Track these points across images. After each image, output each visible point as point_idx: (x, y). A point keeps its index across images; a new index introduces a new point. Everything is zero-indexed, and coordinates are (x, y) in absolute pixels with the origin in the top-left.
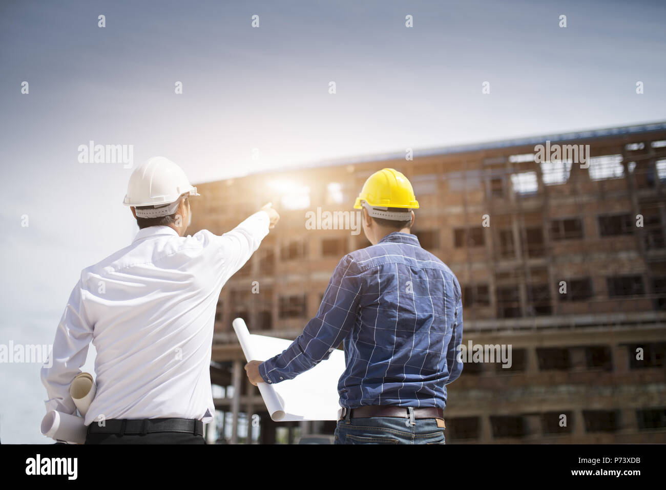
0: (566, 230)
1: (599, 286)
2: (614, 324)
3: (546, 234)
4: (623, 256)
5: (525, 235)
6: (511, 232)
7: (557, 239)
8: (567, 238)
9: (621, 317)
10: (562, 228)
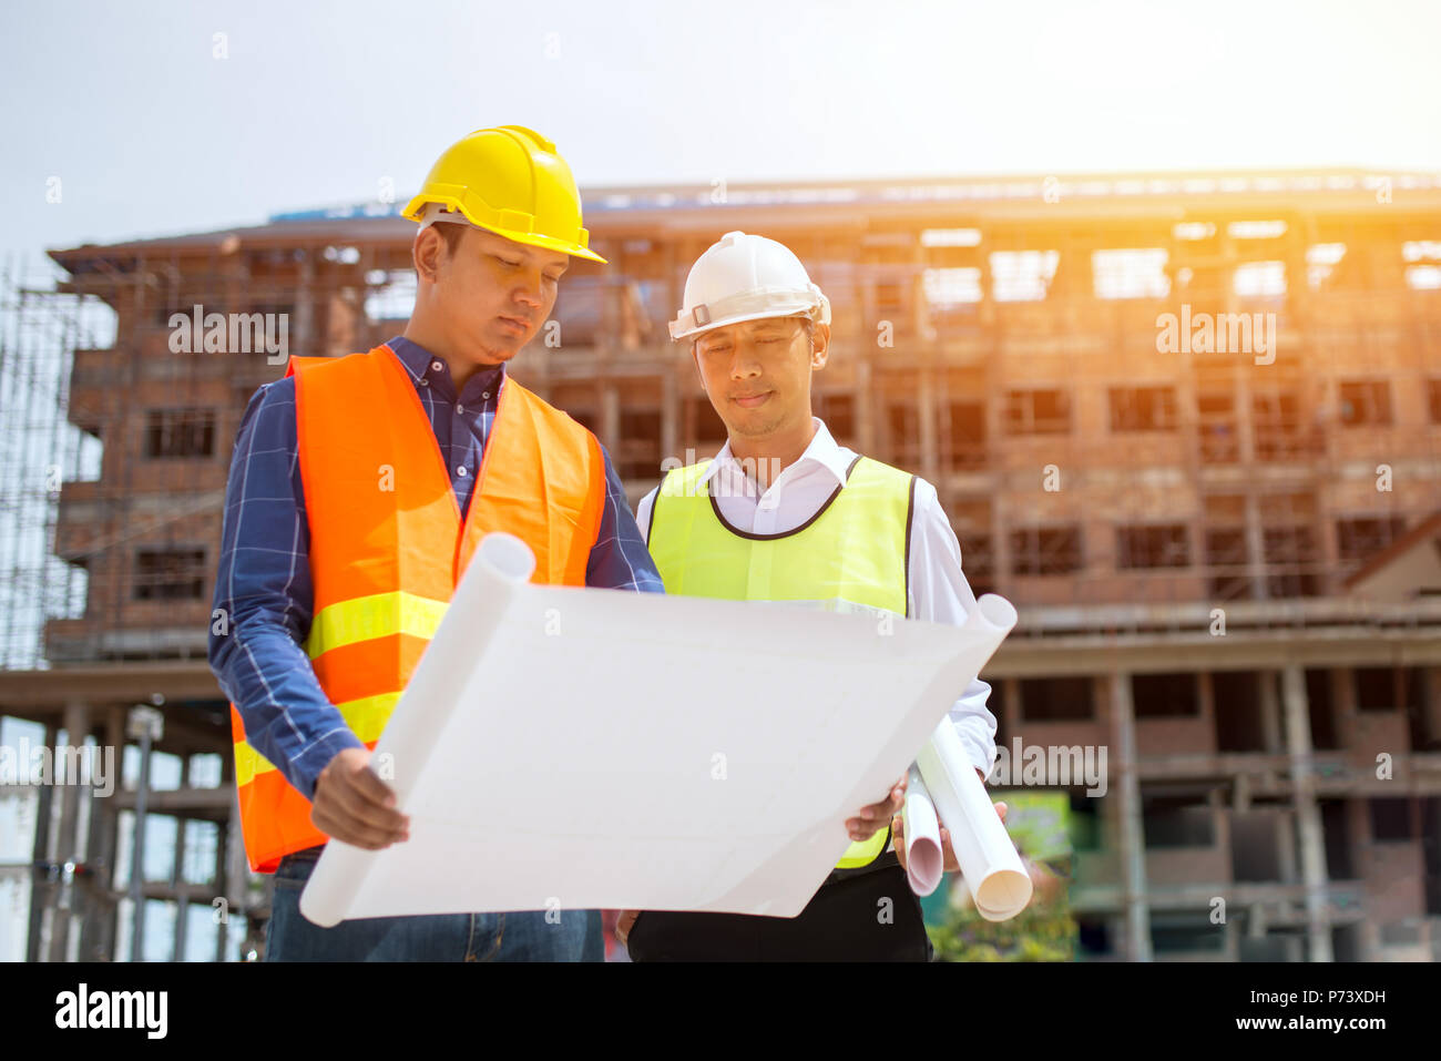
0: (1038, 415)
1: (1100, 544)
2: (1120, 631)
3: (994, 421)
4: (1152, 478)
5: (947, 421)
6: (916, 414)
7: (1017, 432)
8: (1039, 432)
9: (1140, 614)
10: (1027, 407)
